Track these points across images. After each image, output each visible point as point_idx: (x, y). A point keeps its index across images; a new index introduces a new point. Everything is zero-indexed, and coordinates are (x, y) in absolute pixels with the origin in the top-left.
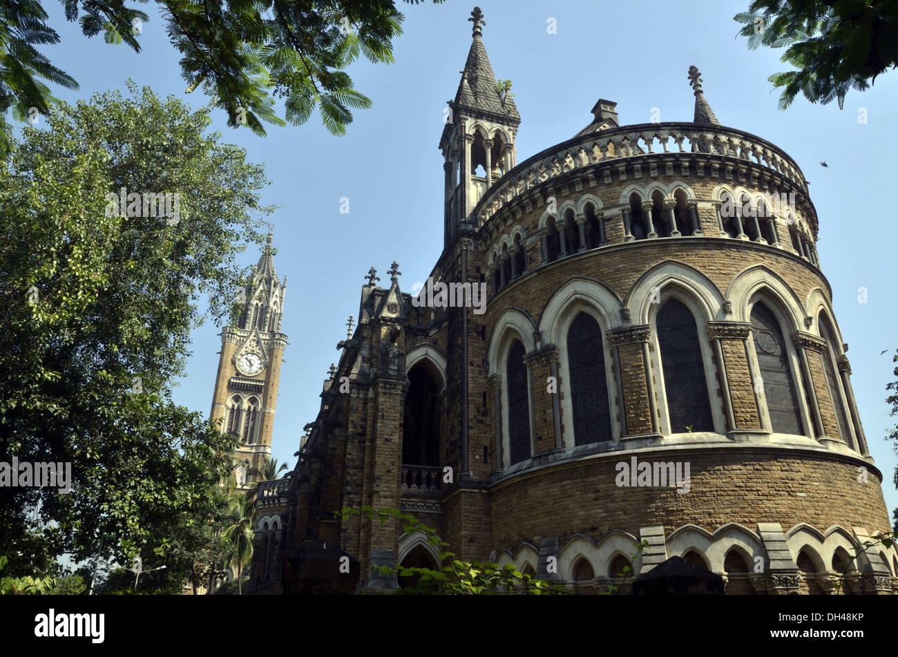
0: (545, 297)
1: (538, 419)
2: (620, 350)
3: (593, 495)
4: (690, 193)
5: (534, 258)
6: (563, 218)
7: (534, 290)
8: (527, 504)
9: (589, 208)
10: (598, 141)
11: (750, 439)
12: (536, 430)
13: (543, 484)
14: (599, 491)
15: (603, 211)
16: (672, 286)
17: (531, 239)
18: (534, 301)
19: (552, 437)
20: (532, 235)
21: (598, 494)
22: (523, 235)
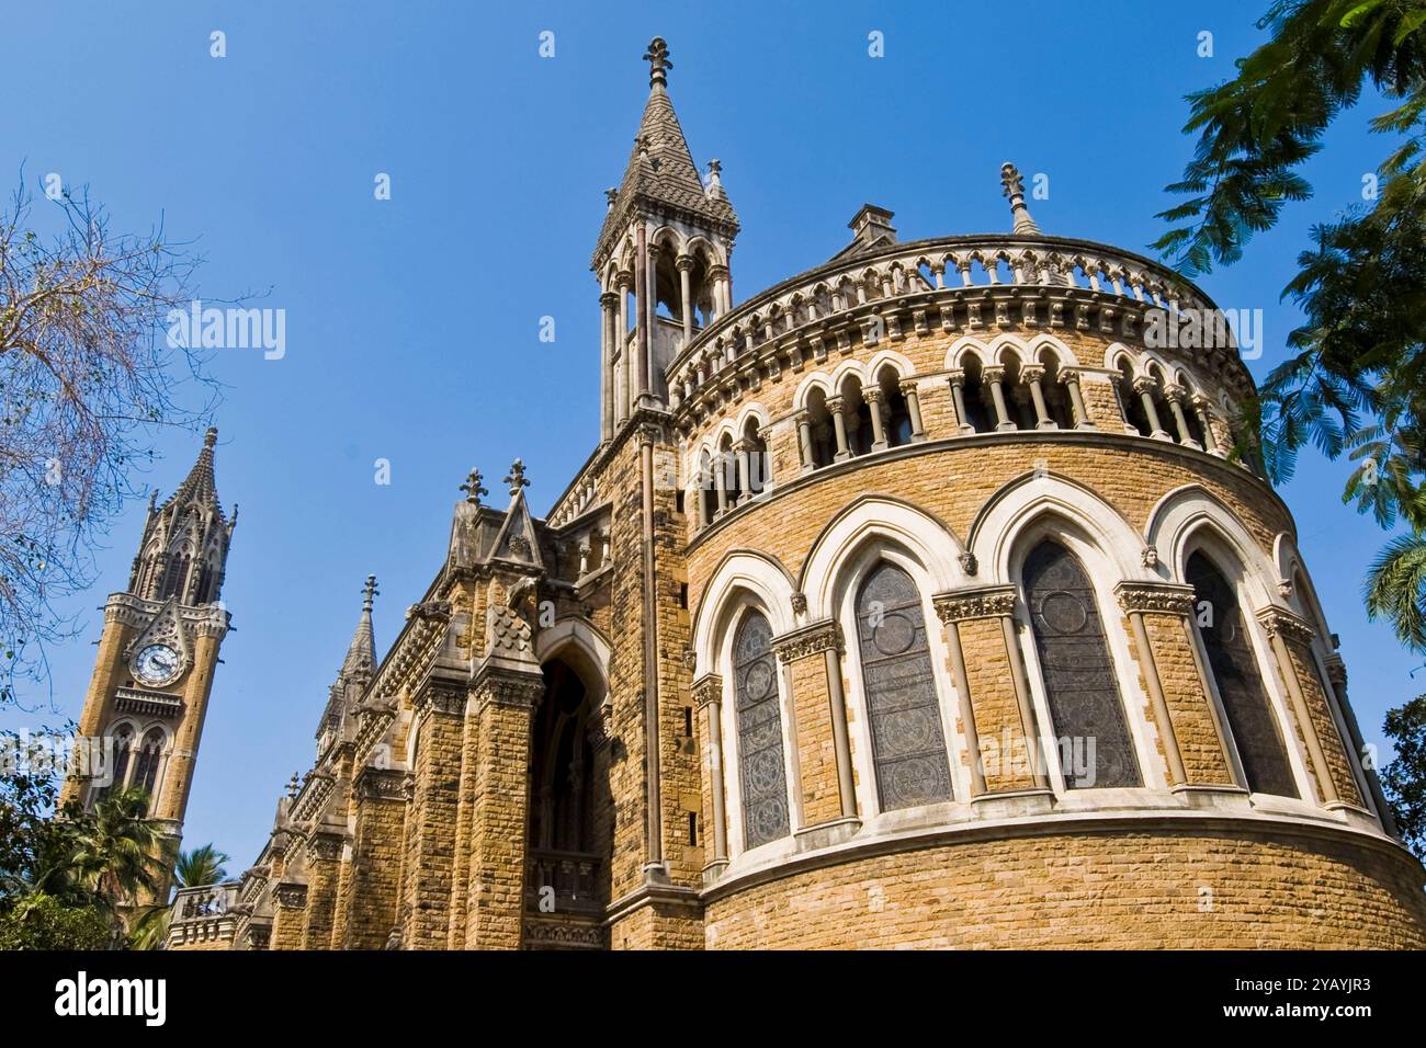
0: (810, 531)
1: (804, 759)
2: (960, 630)
3: (927, 910)
4: (1067, 356)
5: (786, 460)
6: (839, 391)
7: (790, 517)
8: (787, 926)
9: (888, 375)
10: (900, 261)
11: (1215, 803)
12: (801, 779)
13: (820, 886)
14: (936, 901)
15: (914, 381)
16: (1047, 516)
17: (779, 426)
18: (790, 539)
19: (835, 794)
20: (781, 420)
21: (936, 907)
22: (764, 420)
